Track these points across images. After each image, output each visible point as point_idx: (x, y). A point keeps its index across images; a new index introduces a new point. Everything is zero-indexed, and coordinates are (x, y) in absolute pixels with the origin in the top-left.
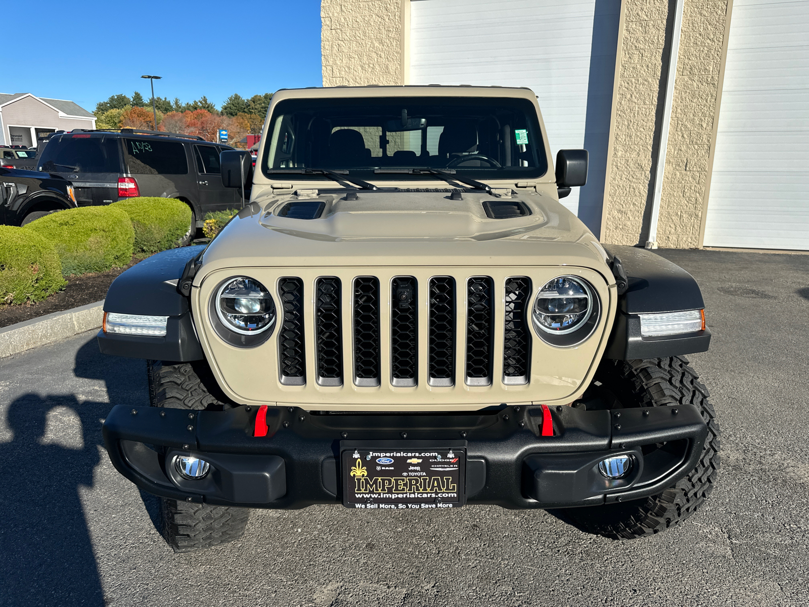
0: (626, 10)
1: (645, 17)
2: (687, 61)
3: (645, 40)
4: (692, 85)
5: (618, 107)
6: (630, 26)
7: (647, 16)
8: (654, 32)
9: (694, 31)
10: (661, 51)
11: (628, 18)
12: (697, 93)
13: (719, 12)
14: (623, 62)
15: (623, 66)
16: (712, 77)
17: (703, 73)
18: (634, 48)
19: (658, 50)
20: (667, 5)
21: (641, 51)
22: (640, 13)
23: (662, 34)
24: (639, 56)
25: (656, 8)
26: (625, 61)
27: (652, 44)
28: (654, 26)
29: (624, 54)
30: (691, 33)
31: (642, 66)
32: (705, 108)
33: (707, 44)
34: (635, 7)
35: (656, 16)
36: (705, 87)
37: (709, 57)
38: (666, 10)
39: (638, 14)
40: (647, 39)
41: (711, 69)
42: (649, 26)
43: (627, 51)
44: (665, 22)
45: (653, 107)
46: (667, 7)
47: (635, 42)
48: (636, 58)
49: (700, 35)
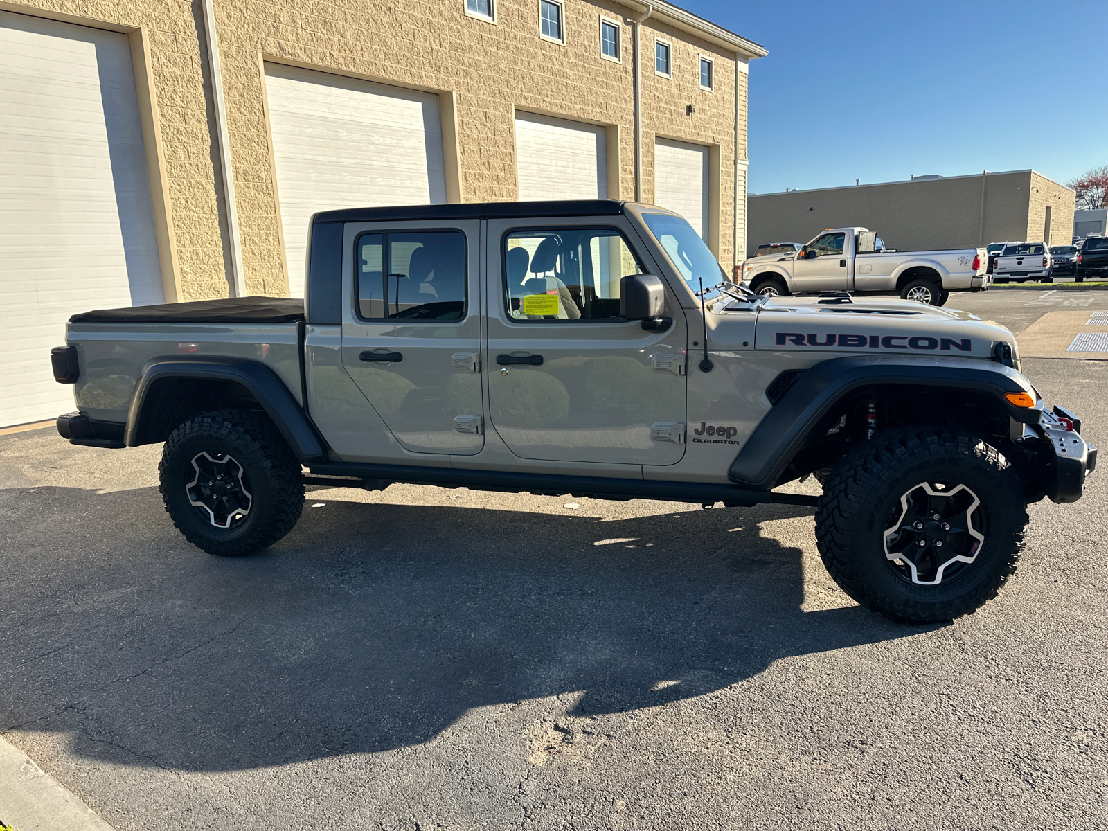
0: (155, 90)
1: (181, 103)
2: (238, 165)
3: (187, 132)
4: (250, 193)
5: (174, 216)
6: (165, 111)
7: (183, 102)
8: (195, 124)
9: (238, 130)
10: (208, 148)
11: (160, 100)
12: (256, 202)
13: (257, 113)
14: (167, 156)
15: (169, 162)
16: (267, 186)
17: (257, 181)
18: (176, 141)
19: (205, 146)
20: (203, 93)
21: (185, 145)
22: (174, 96)
23: (205, 127)
24: (184, 152)
25: (190, 93)
26: (168, 155)
27: (196, 138)
28: (193, 116)
29: (165, 146)
30: (236, 132)
31: (191, 165)
32: (267, 221)
33: (253, 148)
34: (166, 87)
35: (193, 105)
36: (261, 197)
37: (259, 162)
38: (203, 99)
39: (171, 97)
40: (190, 131)
41: (264, 177)
42: (187, 115)
43: (169, 143)
44: (205, 114)
45: (214, 217)
46: (203, 95)
47: (175, 132)
48: (180, 151)
49: (245, 136)
